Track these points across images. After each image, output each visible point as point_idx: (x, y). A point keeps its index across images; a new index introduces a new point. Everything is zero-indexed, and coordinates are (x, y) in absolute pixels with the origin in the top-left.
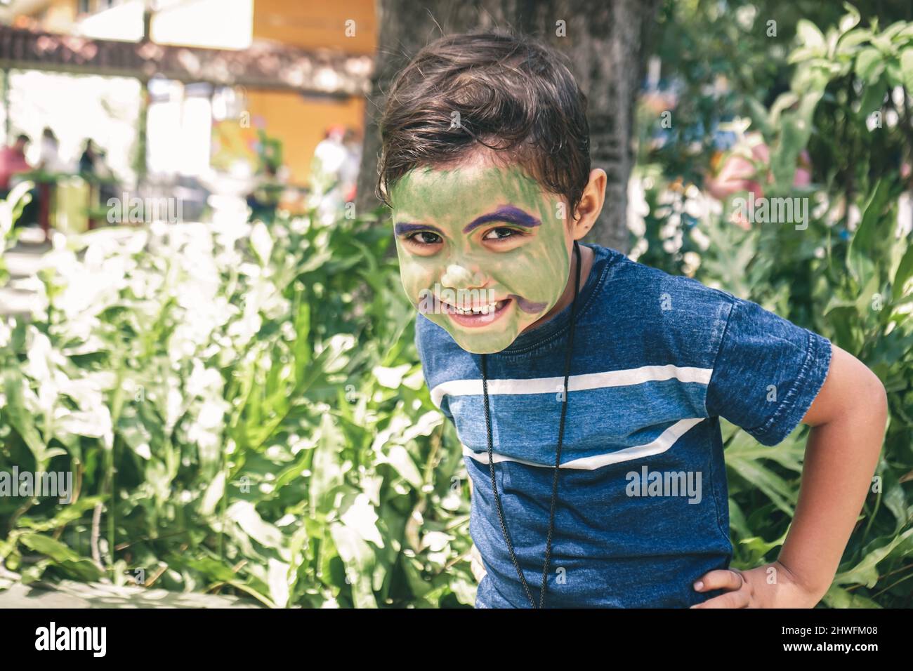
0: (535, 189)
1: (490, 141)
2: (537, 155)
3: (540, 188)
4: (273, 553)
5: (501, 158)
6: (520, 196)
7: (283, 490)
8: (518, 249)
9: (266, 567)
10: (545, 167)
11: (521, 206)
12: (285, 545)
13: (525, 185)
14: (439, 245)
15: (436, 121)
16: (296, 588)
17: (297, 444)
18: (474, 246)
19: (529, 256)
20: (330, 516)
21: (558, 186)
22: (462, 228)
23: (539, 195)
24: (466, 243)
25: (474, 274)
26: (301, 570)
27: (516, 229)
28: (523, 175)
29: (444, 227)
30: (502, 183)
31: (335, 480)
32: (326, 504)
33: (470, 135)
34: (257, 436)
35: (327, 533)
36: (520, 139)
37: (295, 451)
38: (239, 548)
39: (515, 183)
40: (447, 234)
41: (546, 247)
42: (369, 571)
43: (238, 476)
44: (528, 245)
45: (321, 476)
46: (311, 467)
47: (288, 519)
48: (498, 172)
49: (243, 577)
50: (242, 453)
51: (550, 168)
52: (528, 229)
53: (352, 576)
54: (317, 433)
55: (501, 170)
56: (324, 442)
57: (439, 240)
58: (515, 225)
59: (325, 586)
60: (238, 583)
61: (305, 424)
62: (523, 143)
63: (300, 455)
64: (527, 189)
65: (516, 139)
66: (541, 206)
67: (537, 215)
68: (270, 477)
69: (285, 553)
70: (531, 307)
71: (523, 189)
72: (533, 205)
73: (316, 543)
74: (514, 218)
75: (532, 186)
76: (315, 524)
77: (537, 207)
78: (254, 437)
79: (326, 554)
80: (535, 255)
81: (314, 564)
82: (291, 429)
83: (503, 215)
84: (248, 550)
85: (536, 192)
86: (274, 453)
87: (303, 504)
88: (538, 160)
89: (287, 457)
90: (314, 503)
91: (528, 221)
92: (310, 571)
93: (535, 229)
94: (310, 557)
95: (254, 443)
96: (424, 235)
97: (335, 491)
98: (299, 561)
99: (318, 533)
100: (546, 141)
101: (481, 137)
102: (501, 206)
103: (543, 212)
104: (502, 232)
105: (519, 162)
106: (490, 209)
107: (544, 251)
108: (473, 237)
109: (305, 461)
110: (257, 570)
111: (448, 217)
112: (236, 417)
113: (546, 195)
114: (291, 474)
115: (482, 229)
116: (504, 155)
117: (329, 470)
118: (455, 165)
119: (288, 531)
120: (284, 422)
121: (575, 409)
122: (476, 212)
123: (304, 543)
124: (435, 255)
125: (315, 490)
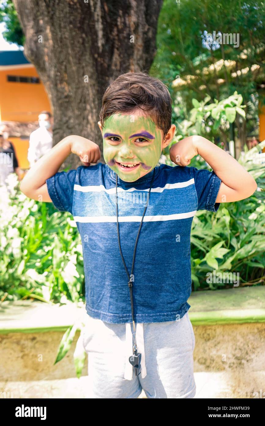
0: (154, 126)
1: (142, 107)
2: (156, 115)
3: (156, 126)
4: (43, 284)
5: (145, 113)
6: (149, 128)
7: (44, 264)
8: (146, 146)
9: (41, 289)
10: (158, 119)
11: (149, 131)
12: (47, 281)
13: (151, 124)
14: (119, 142)
15: (125, 98)
16: (52, 294)
17: (47, 249)
18: (131, 144)
19: (150, 149)
20: (60, 270)
21: (161, 127)
22: (129, 136)
23: (156, 129)
24: (129, 142)
25: (130, 153)
26: (53, 288)
27: (147, 140)
28: (151, 121)
29: (123, 136)
30: (144, 122)
31: (60, 258)
32: (59, 266)
33: (136, 104)
34: (33, 248)
35: (60, 275)
36: (152, 108)
37: (47, 251)
38: (31, 284)
39: (148, 123)
40: (123, 138)
41: (156, 147)
42: (75, 285)
43: (28, 261)
44: (149, 145)
45: (56, 257)
46: (52, 255)
47: (46, 273)
48: (143, 118)
49: (34, 293)
50: (29, 254)
51: (160, 120)
52: (150, 140)
53: (70, 287)
54: (53, 245)
55: (145, 118)
56: (56, 247)
57: (119, 140)
58: (147, 138)
59: (61, 292)
60: (33, 295)
61: (48, 242)
62: (153, 109)
63: (48, 253)
64: (152, 126)
65: (151, 108)
66: (155, 132)
67: (154, 136)
68: (39, 260)
69: (47, 283)
70: (146, 168)
71: (150, 126)
72: (153, 132)
73: (57, 279)
74: (146, 135)
75: (153, 125)
76: (56, 273)
77: (154, 133)
78: (32, 248)
79: (61, 282)
80: (152, 149)
81: (57, 285)
82: (44, 244)
83: (143, 134)
84: (34, 284)
85: (154, 128)
86: (40, 252)
87: (51, 267)
88: (156, 116)
89: (44, 253)
90: (55, 266)
91: (151, 137)
92: (56, 288)
93: (153, 140)
94: (56, 283)
95: (32, 250)
96: (114, 138)
97: (61, 262)
98: (52, 285)
99: (58, 275)
100: (160, 111)
101: (139, 105)
102: (142, 131)
103: (156, 135)
104: (141, 140)
105: (151, 116)
106: (139, 132)
107: (155, 148)
108: (132, 140)
109: (50, 253)
110: (38, 290)
111: (125, 132)
112: (26, 243)
113: (157, 129)
114: (46, 258)
115: (135, 138)
116: (146, 113)
117: (58, 255)
118: (130, 114)
119: (47, 276)
120: (42, 242)
121: (153, 198)
122: (134, 132)
123: (53, 279)
124: (117, 145)
125: (55, 262)
